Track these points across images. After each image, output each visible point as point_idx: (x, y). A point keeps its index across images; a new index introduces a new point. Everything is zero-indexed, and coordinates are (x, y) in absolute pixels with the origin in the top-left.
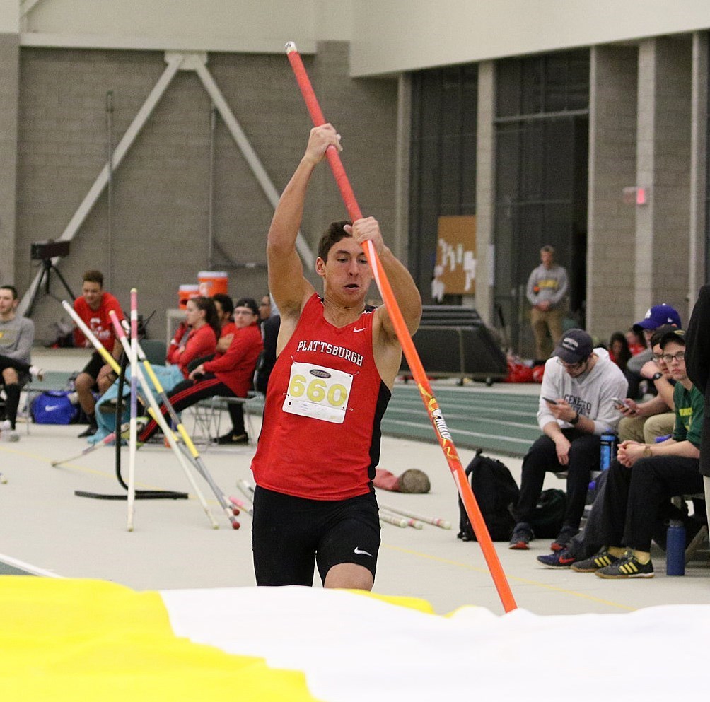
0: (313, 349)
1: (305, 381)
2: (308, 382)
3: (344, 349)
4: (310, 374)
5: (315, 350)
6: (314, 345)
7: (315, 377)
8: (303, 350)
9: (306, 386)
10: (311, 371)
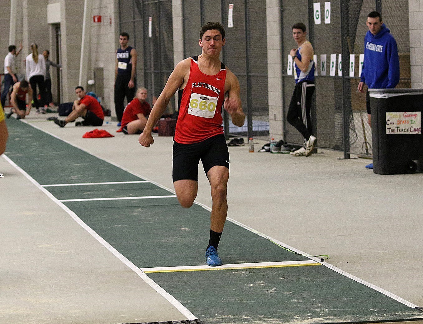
0: (200, 86)
1: (198, 102)
2: (199, 102)
3: (212, 86)
4: (200, 98)
5: (201, 86)
6: (200, 84)
7: (201, 100)
8: (195, 87)
9: (198, 103)
10: (200, 97)
